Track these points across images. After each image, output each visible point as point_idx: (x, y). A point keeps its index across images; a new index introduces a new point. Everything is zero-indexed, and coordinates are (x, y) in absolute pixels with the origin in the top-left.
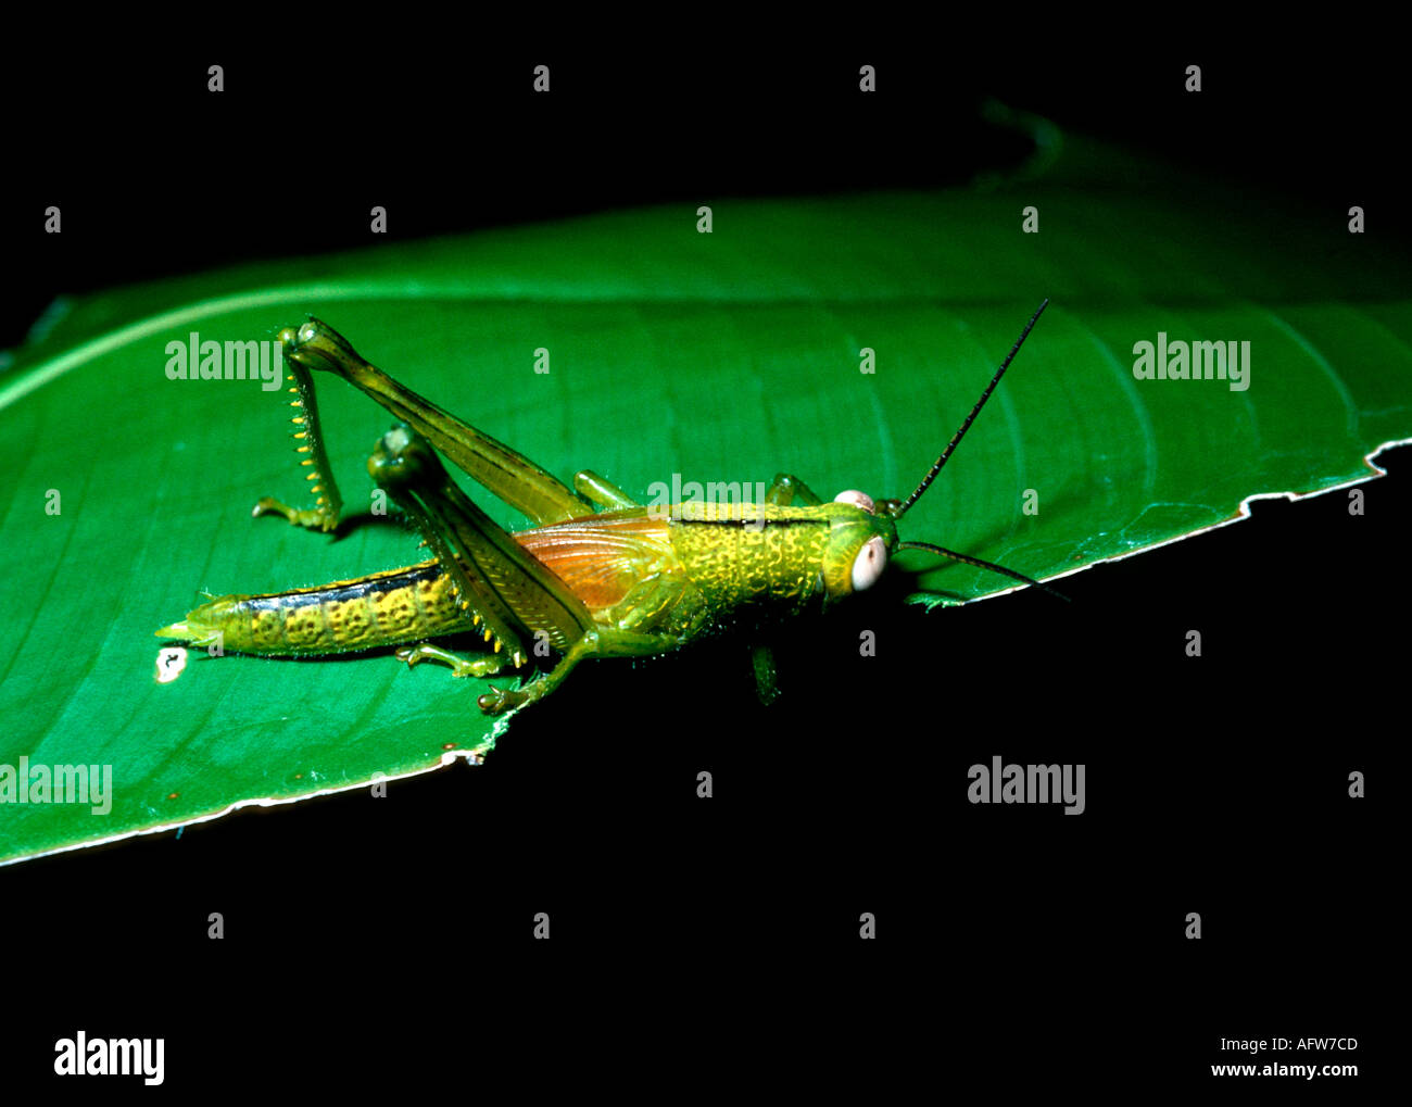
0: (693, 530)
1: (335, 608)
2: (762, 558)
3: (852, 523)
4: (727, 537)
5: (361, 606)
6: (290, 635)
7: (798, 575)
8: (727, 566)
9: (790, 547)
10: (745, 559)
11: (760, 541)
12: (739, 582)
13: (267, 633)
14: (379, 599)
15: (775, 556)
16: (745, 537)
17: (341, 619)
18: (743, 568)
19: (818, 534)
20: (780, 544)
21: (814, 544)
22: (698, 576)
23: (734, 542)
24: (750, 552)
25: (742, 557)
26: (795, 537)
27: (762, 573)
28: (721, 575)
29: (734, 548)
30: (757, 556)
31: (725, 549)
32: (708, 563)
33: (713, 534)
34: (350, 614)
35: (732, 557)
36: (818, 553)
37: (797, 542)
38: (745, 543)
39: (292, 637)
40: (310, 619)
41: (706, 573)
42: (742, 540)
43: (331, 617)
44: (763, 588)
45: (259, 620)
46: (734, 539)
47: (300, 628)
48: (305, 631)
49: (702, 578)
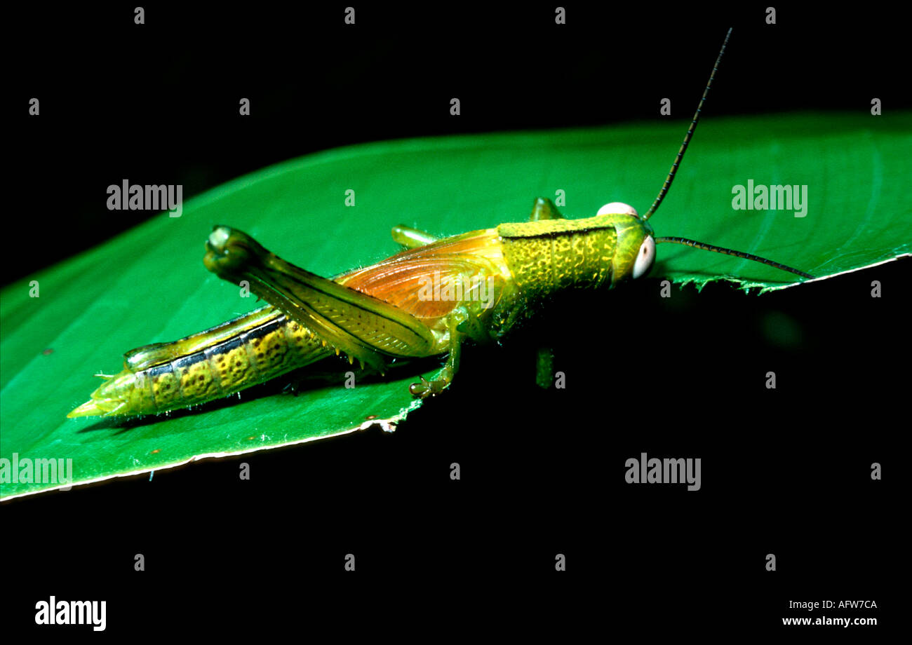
0: (519, 245)
1: (220, 360)
2: (570, 261)
3: (631, 228)
4: (543, 247)
5: (241, 354)
6: (186, 390)
7: (592, 272)
8: (545, 270)
9: (590, 250)
10: (558, 263)
11: (569, 248)
12: (552, 282)
13: (167, 392)
14: (257, 344)
15: (580, 258)
16: (557, 245)
17: (226, 368)
18: (556, 270)
19: (609, 237)
20: (583, 249)
21: (606, 246)
22: (524, 280)
23: (549, 251)
24: (562, 257)
25: (556, 262)
26: (593, 242)
27: (570, 273)
28: (540, 278)
29: (549, 255)
30: (567, 259)
31: (543, 257)
32: (531, 269)
33: (533, 247)
34: (232, 361)
35: (548, 262)
36: (610, 253)
37: (595, 245)
38: (558, 250)
39: (187, 391)
40: (200, 373)
41: (529, 278)
42: (555, 248)
43: (219, 368)
44: (570, 284)
45: (159, 383)
46: (549, 248)
47: (194, 382)
48: (198, 384)
49: (527, 282)
